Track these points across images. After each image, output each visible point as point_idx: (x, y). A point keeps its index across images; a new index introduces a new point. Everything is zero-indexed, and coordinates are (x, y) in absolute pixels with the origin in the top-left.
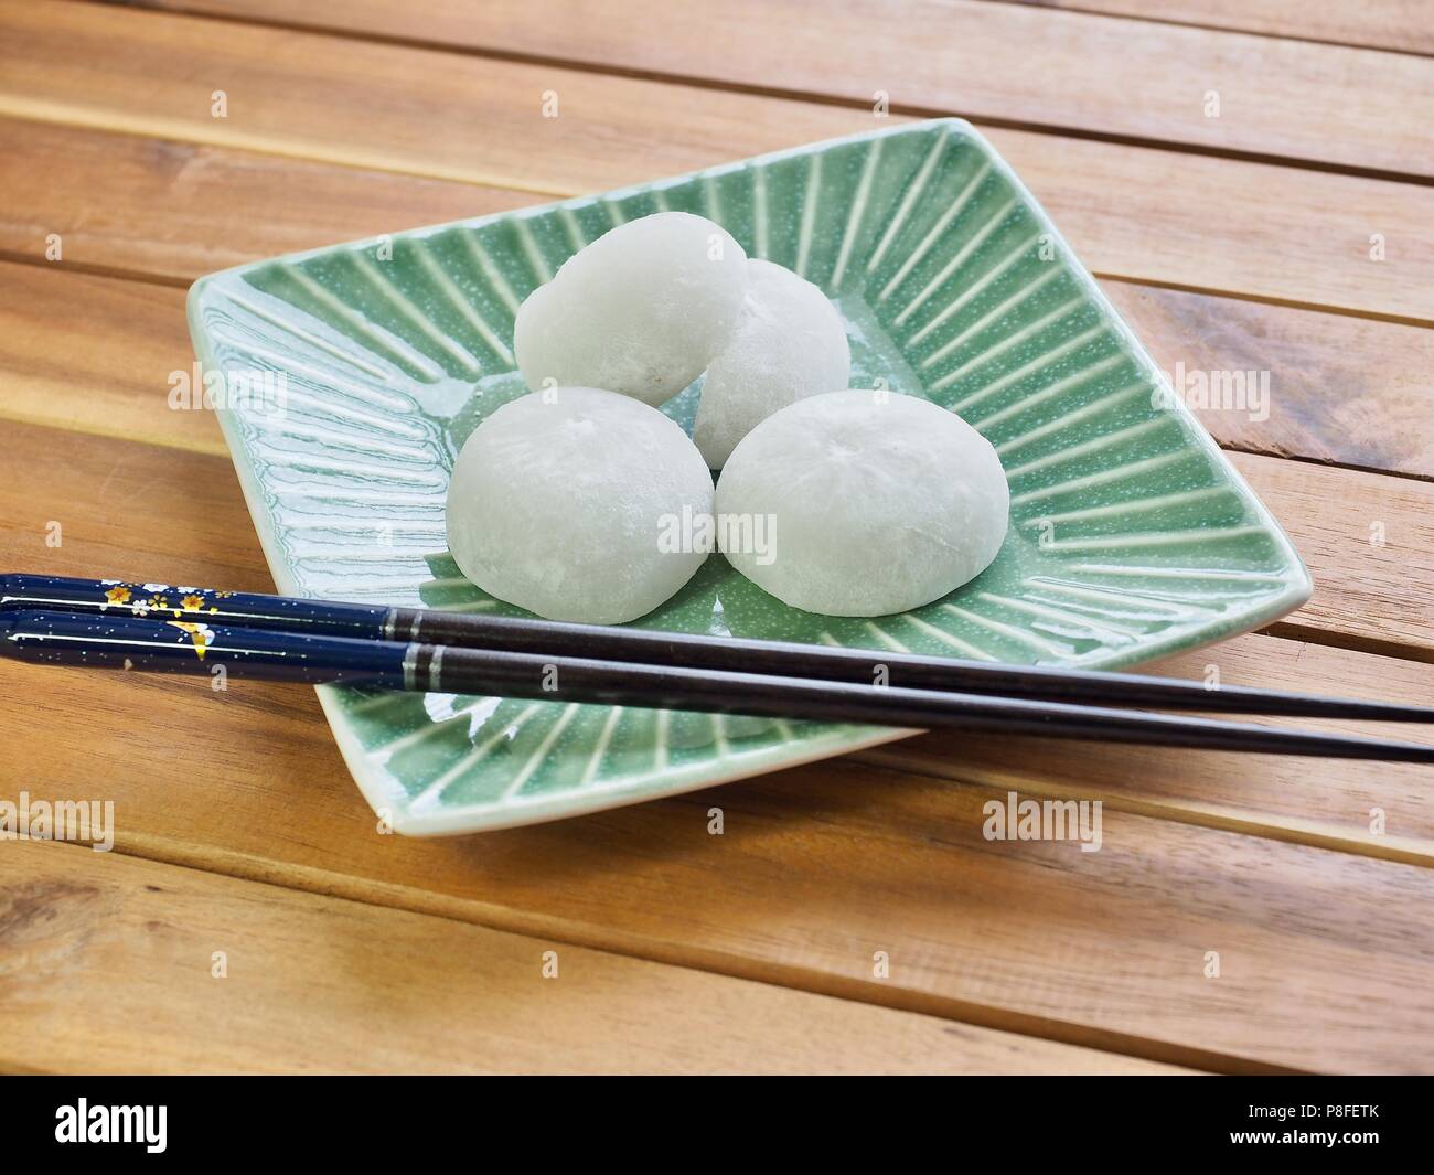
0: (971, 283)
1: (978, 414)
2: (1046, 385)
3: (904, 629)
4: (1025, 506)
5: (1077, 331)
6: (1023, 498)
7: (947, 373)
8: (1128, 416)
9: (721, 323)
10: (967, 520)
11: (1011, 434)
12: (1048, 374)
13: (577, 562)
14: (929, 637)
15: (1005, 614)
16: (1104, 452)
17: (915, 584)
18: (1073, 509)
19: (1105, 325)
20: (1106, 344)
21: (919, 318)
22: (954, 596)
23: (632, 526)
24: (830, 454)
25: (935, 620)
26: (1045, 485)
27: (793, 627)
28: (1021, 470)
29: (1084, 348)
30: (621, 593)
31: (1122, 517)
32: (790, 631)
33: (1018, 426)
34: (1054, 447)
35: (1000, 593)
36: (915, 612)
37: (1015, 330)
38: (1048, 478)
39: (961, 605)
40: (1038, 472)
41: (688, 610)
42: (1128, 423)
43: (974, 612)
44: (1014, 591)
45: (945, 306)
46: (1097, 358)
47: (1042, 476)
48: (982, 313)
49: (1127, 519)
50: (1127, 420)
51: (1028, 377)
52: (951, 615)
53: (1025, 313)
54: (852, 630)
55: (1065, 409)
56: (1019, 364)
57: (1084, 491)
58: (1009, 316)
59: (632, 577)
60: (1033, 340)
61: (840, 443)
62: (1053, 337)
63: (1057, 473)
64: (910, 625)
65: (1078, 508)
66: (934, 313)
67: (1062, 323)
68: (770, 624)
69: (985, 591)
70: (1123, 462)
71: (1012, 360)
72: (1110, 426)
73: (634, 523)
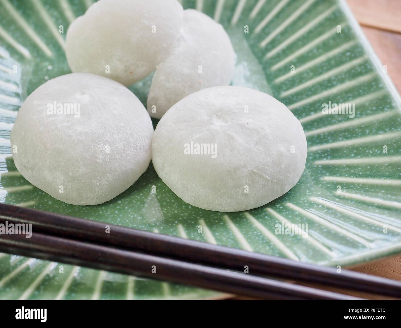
0: (300, 27)
1: (297, 98)
2: (332, 86)
3: (244, 221)
4: (315, 153)
5: (351, 58)
6: (315, 148)
7: (284, 74)
8: (374, 108)
9: (165, 45)
10: (283, 166)
11: (312, 111)
12: (334, 80)
13: (71, 174)
14: (256, 229)
15: (298, 219)
16: (360, 127)
17: (251, 198)
18: (340, 157)
19: (366, 57)
20: (366, 67)
21: (273, 44)
22: (272, 204)
23: (101, 157)
24: (212, 124)
25: (261, 218)
26: (327, 142)
27: (186, 214)
28: (315, 132)
29: (354, 68)
30: (93, 192)
31: (367, 166)
32: (184, 216)
33: (316, 107)
34: (334, 121)
35: (297, 204)
36: (251, 211)
37: (319, 55)
38: (329, 138)
39: (276, 209)
40: (324, 134)
41: (133, 199)
42: (374, 112)
43: (282, 215)
44: (305, 203)
45: (286, 38)
46: (360, 74)
47: (326, 137)
48: (304, 44)
49: (369, 167)
50: (373, 110)
51: (324, 81)
52: (270, 216)
53: (326, 47)
54: (217, 219)
55: (342, 100)
56: (320, 74)
57: (347, 148)
58: (318, 47)
59: (100, 184)
60: (329, 61)
61: (219, 117)
62: (339, 61)
63: (334, 136)
64: (247, 220)
65: (343, 157)
66: (280, 42)
67: (343, 53)
68: (174, 211)
69: (290, 202)
70: (369, 134)
71: (317, 71)
72: (364, 113)
73: (103, 155)
